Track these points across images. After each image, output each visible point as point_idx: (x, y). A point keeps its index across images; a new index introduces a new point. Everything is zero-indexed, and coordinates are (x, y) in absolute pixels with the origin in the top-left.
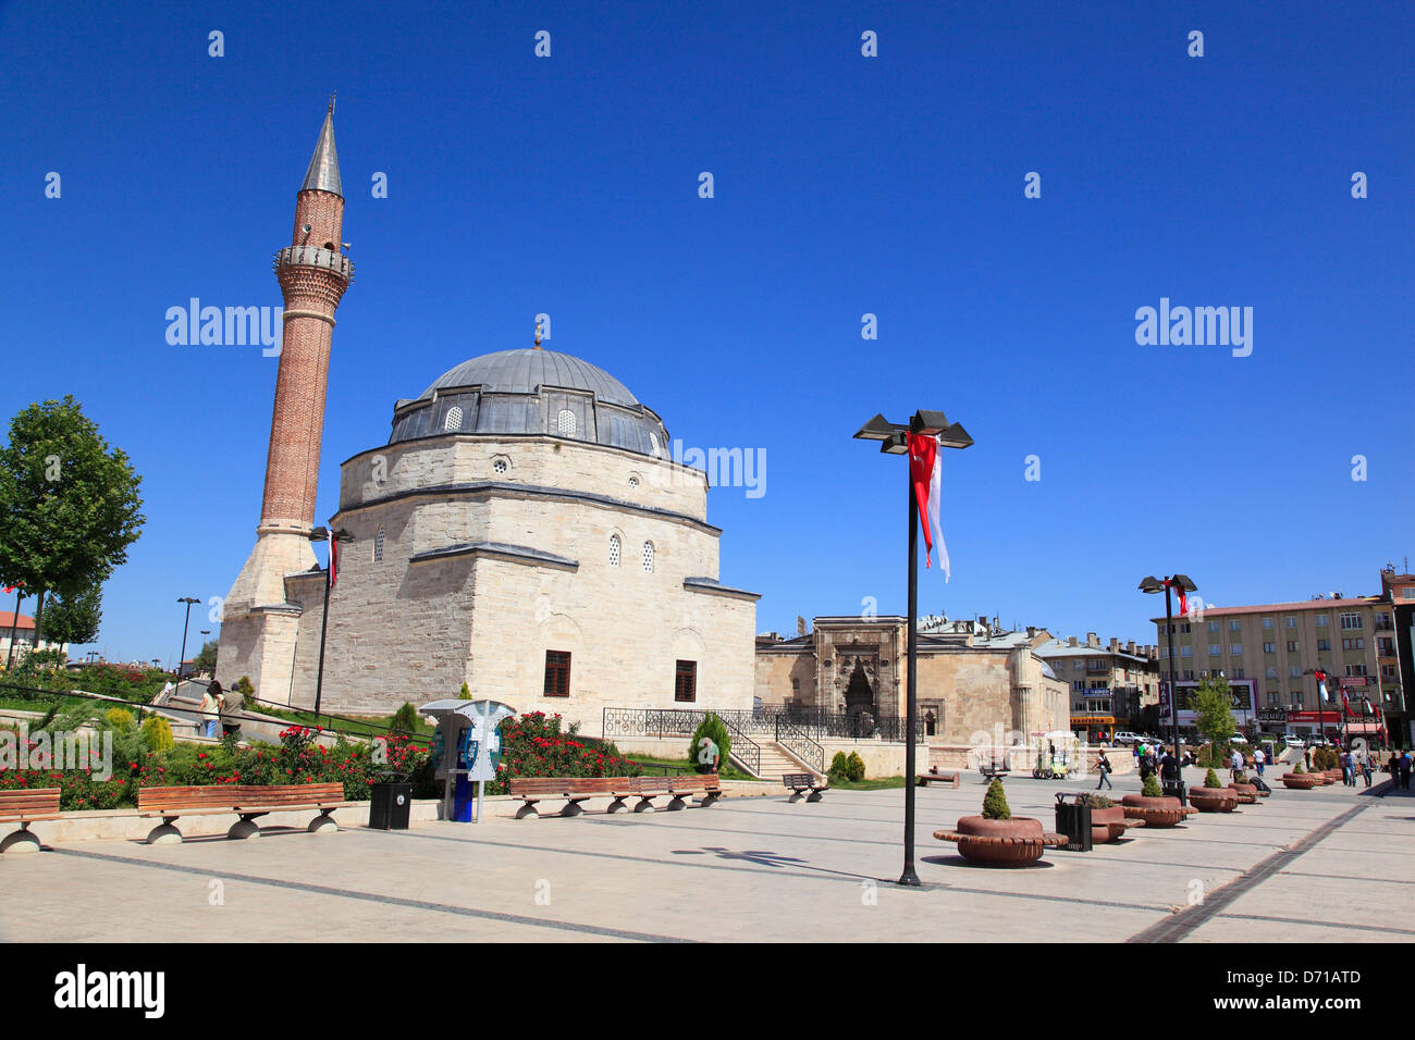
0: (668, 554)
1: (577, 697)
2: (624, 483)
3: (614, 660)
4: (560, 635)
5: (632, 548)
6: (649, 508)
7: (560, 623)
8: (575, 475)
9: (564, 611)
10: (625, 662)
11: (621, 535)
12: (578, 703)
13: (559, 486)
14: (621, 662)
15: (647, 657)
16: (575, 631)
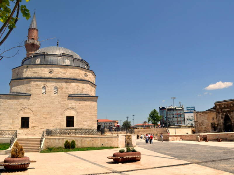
0: (62, 89)
1: (32, 128)
2: (47, 73)
3: (44, 118)
4: (26, 113)
5: (50, 89)
6: (56, 78)
7: (25, 110)
8: (32, 73)
9: (27, 107)
10: (48, 118)
11: (46, 86)
12: (32, 130)
13: (27, 77)
14: (46, 118)
15: (55, 116)
16: (30, 111)
